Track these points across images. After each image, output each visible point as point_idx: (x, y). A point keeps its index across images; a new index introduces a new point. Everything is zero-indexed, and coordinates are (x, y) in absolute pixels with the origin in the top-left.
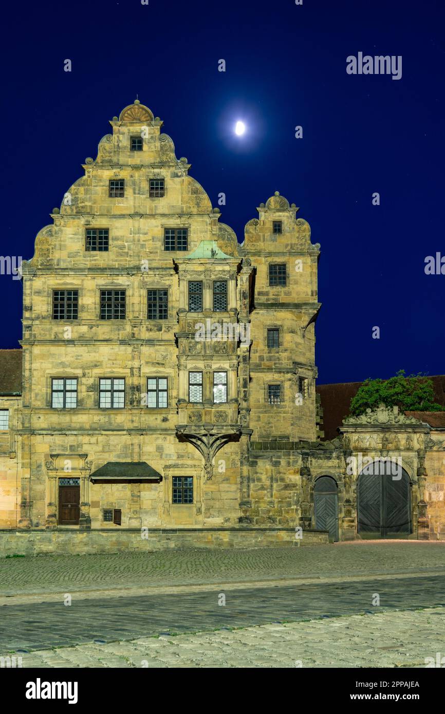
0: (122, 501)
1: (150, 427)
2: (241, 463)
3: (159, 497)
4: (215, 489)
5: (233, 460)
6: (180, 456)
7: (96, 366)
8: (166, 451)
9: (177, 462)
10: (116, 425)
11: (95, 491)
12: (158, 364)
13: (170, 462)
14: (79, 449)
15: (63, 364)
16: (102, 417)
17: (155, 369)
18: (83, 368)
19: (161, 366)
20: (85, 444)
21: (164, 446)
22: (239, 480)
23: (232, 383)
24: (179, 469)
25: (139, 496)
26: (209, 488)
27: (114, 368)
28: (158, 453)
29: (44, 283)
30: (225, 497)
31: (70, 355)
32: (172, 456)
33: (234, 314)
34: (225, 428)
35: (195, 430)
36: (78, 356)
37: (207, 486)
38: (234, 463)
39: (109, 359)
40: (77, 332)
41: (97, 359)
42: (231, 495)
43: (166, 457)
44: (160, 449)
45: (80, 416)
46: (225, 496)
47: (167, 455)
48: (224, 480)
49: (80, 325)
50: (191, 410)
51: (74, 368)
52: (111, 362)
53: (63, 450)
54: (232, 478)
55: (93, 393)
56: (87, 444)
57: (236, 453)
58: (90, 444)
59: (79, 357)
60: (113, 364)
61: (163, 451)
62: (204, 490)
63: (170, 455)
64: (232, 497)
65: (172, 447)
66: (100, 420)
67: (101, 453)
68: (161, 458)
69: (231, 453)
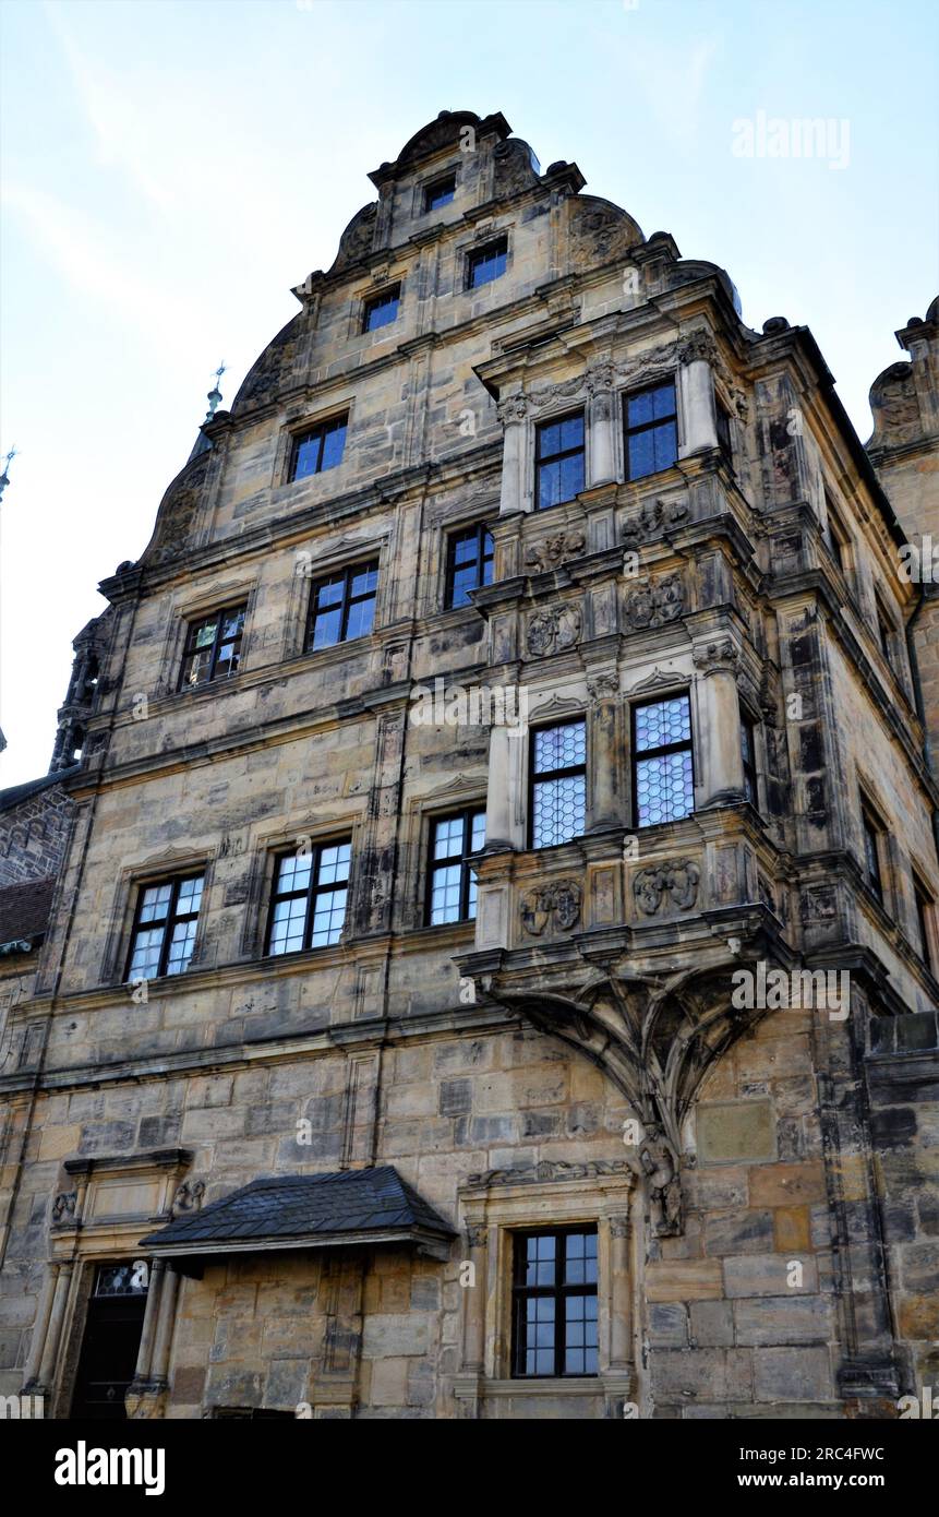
0: (291, 1364)
1: (423, 1007)
2: (828, 1127)
3: (438, 1343)
4: (703, 1285)
5: (785, 1117)
6: (537, 1126)
7: (264, 810)
8: (480, 1109)
9: (524, 1152)
10: (301, 1016)
11: (196, 1318)
12: (464, 753)
13: (496, 1159)
14: (170, 1132)
15: (172, 830)
16: (257, 993)
17: (449, 777)
18: (224, 827)
19: (474, 758)
20: (191, 1108)
21: (473, 1087)
22: (822, 1225)
23: (709, 731)
24: (530, 1189)
25: (359, 1341)
26: (672, 1281)
27: (317, 804)
28: (446, 1121)
29: (165, 606)
30: (759, 1334)
31: (196, 794)
32: (502, 1126)
33: (703, 466)
34: (682, 937)
35: (548, 972)
36: (217, 791)
37: (663, 1271)
38: (789, 1135)
39: (306, 779)
40: (224, 716)
41: (270, 786)
42: (789, 1322)
43: (480, 1136)
44: (454, 1098)
45: (191, 1000)
46: (755, 1325)
47: (482, 1122)
48: (745, 1235)
49: (235, 693)
50: (532, 883)
51: (200, 834)
52: (311, 786)
53: (120, 1143)
54: (784, 1219)
55: (242, 906)
56: (198, 1108)
57: (799, 1081)
58: (206, 1107)
59: (220, 795)
60: (317, 790)
61: (467, 1110)
62: (651, 1292)
63: (495, 1122)
64: (795, 1334)
65: (505, 1083)
66: (250, 1007)
67: (237, 1144)
68: (458, 1140)
69: (774, 1081)
